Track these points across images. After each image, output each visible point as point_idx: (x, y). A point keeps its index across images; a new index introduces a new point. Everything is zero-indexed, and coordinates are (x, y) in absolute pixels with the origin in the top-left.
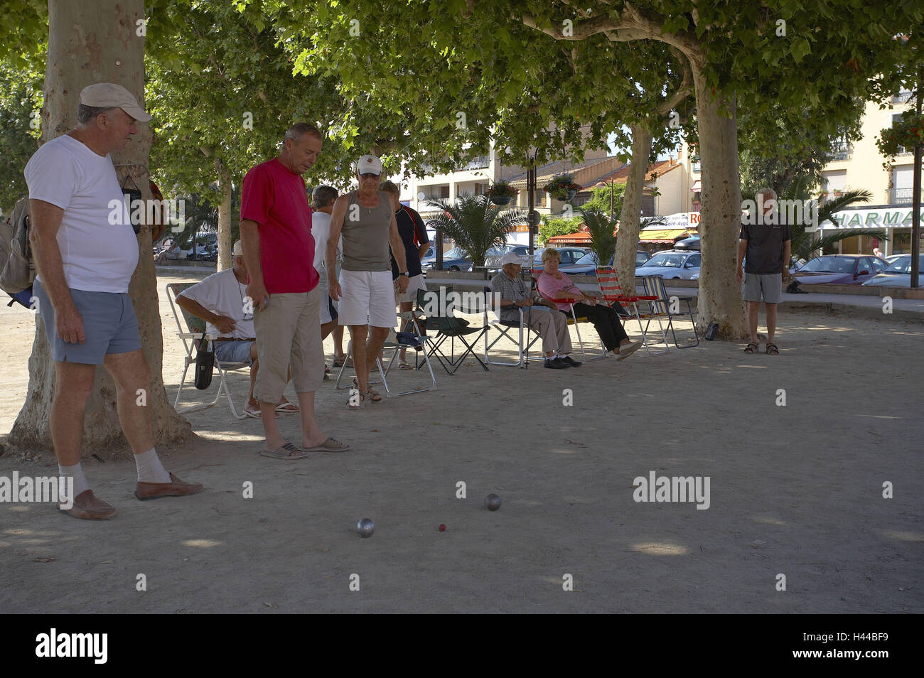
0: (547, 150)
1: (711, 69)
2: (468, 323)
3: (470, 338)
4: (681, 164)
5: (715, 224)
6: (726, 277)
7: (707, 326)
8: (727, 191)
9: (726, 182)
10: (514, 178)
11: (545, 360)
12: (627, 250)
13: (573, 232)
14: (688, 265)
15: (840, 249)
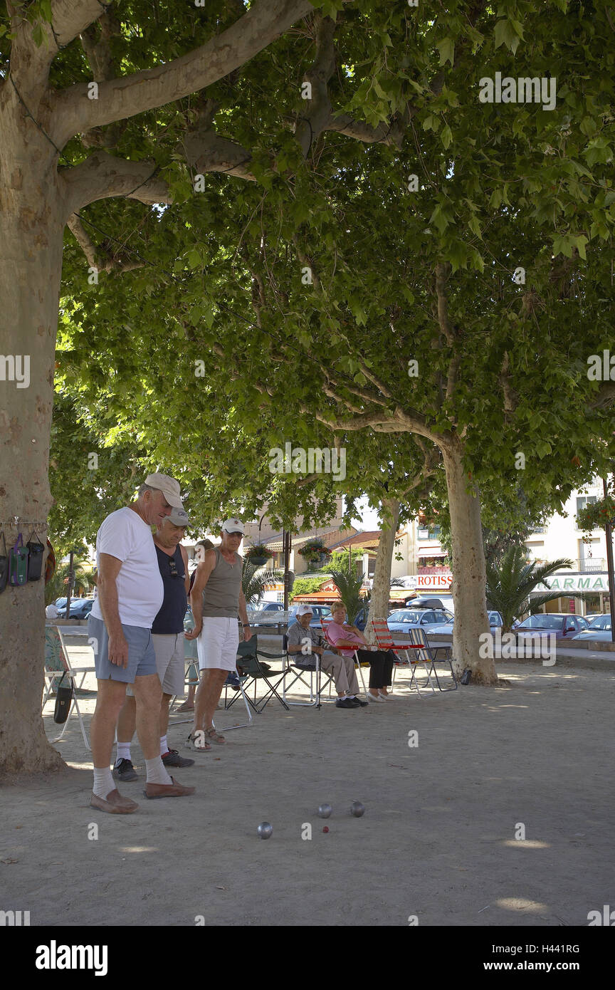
0: (311, 518)
1: (468, 458)
2: (270, 667)
3: (273, 680)
4: (406, 533)
5: (465, 583)
6: (475, 629)
7: (461, 672)
8: (474, 556)
9: (473, 548)
10: (269, 540)
11: (337, 701)
12: (380, 607)
13: (315, 591)
14: (424, 621)
15: (544, 610)
